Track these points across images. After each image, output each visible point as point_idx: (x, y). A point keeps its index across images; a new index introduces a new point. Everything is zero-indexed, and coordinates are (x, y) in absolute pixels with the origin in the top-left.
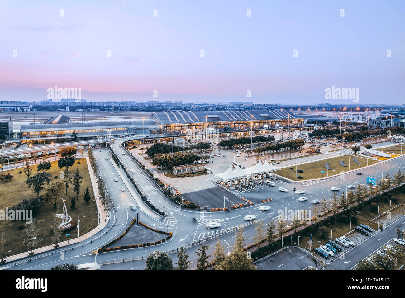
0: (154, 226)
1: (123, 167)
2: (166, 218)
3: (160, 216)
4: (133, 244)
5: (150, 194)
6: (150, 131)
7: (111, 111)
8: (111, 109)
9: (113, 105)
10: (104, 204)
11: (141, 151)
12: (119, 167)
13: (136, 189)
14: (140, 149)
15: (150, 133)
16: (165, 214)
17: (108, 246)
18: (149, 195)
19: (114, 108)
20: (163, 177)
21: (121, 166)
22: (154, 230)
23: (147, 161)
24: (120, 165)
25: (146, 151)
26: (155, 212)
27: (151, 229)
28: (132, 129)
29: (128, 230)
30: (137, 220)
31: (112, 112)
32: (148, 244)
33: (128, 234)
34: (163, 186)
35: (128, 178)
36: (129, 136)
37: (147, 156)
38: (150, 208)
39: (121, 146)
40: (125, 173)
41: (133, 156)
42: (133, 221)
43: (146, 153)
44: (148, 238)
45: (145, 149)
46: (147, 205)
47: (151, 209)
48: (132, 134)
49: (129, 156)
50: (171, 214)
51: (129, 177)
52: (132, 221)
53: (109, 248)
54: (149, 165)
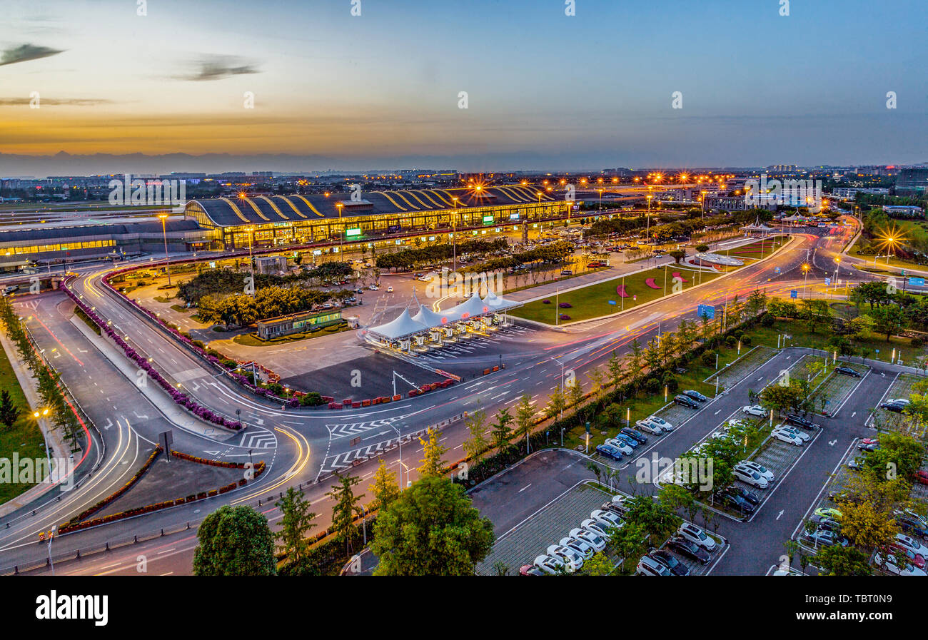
0: (215, 454)
1: (110, 332)
2: (245, 434)
3: (230, 432)
4: (158, 501)
5: (198, 387)
6: (185, 245)
7: (61, 200)
8: (61, 195)
9: (66, 186)
10: (64, 423)
11: (163, 294)
12: (100, 334)
13: (155, 381)
14: (159, 289)
15: (185, 249)
16: (244, 425)
17: (85, 515)
18: (195, 389)
19: (67, 193)
20: (230, 348)
21: (106, 331)
22: (214, 464)
23: (181, 314)
24: (102, 330)
25: (177, 290)
26: (214, 424)
27: (207, 463)
28: (131, 242)
29: (141, 475)
30: (165, 449)
31: (64, 204)
32: (202, 496)
33: (143, 481)
34: (231, 366)
35: (130, 357)
36: (122, 260)
37: (181, 302)
38: (198, 417)
39: (99, 285)
40: (119, 347)
41: (141, 305)
42: (155, 453)
43: (179, 295)
44: (202, 481)
45: (174, 287)
46: (191, 412)
47: (202, 419)
48: (133, 253)
49: (129, 308)
50: (257, 425)
51: (131, 354)
52: (151, 452)
53: (91, 519)
54: (187, 324)
